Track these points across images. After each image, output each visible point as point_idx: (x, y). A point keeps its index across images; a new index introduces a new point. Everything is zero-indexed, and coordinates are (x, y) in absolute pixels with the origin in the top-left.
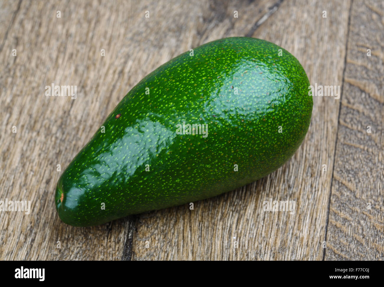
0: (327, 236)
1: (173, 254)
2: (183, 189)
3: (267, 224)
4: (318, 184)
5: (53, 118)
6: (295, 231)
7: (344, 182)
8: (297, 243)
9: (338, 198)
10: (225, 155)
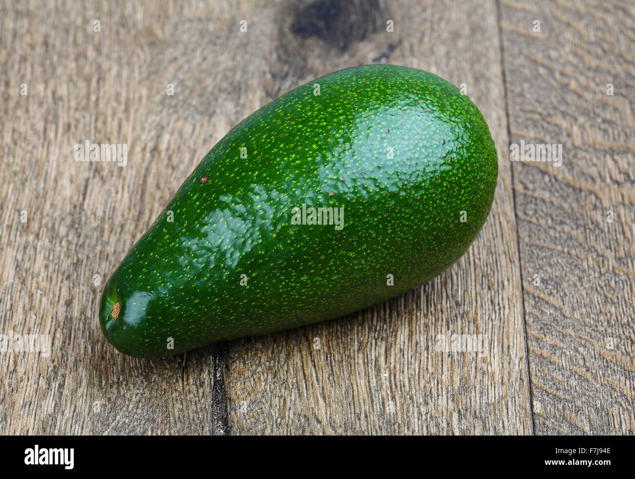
0: (531, 370)
1: (293, 399)
2: (311, 293)
3: (433, 354)
4: (503, 300)
5: (57, 214)
6: (480, 365)
7: (542, 296)
8: (486, 380)
9: (537, 317)
10: (378, 236)
